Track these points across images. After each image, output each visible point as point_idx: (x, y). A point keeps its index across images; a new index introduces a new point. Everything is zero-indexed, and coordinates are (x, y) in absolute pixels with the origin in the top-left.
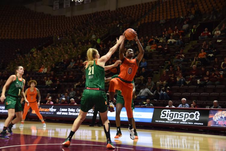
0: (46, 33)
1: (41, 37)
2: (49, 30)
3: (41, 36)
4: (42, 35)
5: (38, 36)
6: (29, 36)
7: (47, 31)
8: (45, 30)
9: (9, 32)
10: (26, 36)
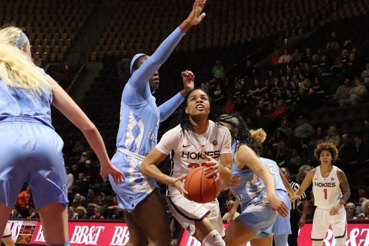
0: (255, 29)
1: (243, 42)
2: (264, 21)
3: (241, 37)
4: (244, 35)
5: (234, 38)
6: (212, 41)
7: (257, 23)
8: (253, 22)
9: (146, 35)
10: (204, 42)
